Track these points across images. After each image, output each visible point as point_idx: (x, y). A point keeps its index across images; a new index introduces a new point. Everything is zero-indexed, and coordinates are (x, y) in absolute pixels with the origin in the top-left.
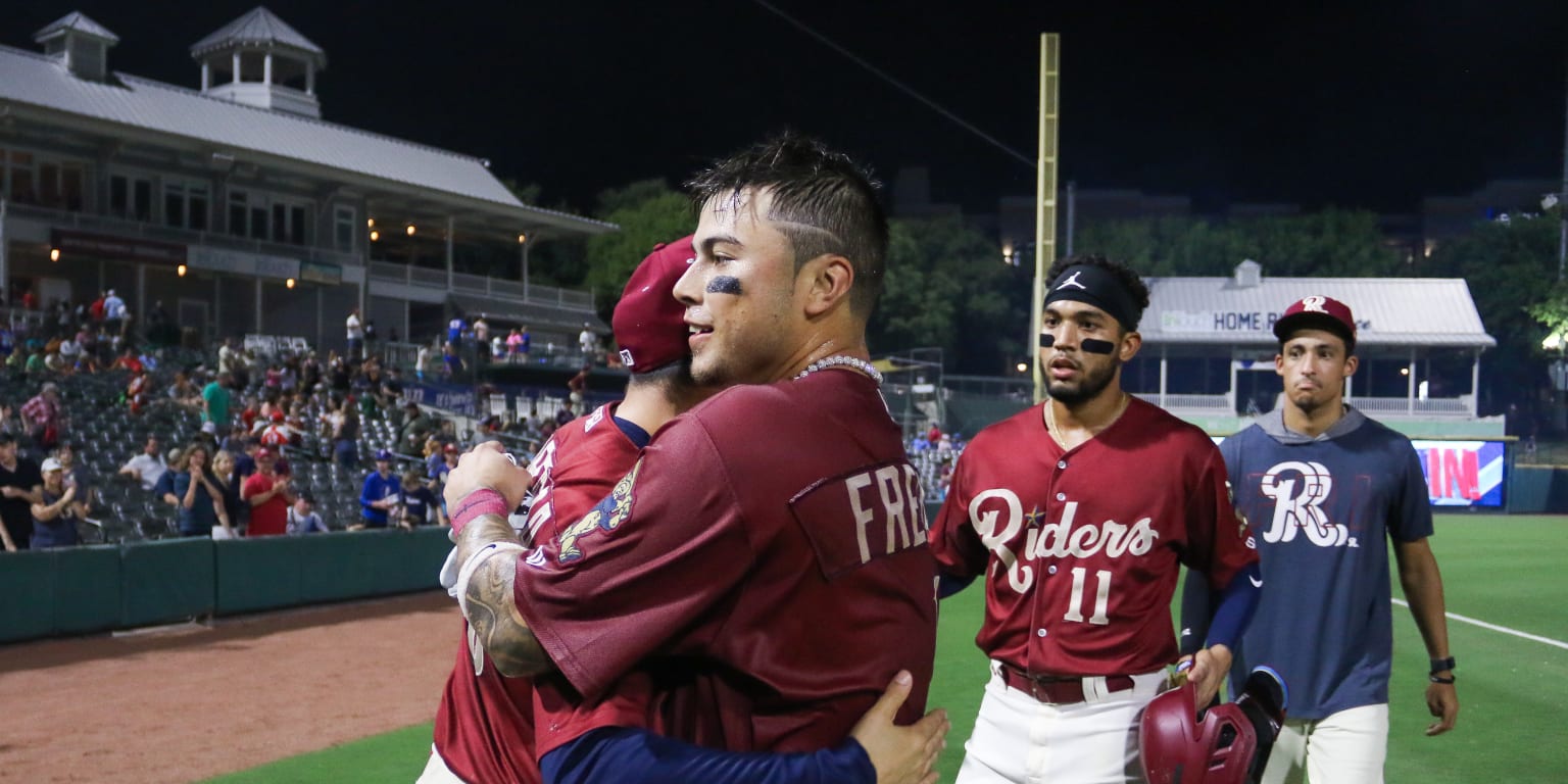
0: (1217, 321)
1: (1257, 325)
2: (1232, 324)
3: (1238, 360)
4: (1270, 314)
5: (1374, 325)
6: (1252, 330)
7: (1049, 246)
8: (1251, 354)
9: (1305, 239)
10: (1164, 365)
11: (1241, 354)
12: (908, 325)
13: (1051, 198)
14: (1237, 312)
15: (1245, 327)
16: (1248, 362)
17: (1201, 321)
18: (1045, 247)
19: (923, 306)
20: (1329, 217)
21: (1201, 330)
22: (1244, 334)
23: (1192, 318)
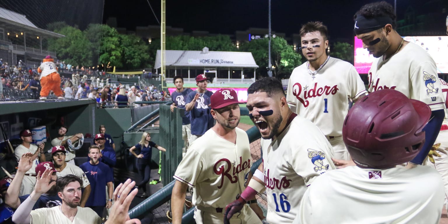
0: (200, 61)
1: (209, 62)
2: (204, 62)
3: (205, 70)
4: (212, 60)
5: (234, 63)
6: (208, 63)
7: (164, 43)
8: (208, 69)
9: (215, 42)
10: (189, 71)
11: (206, 69)
12: (131, 62)
13: (164, 32)
14: (205, 59)
15: (206, 62)
16: (208, 71)
17: (197, 61)
18: (163, 43)
19: (135, 57)
20: (220, 36)
21: (197, 63)
22: (206, 64)
23: (195, 60)
